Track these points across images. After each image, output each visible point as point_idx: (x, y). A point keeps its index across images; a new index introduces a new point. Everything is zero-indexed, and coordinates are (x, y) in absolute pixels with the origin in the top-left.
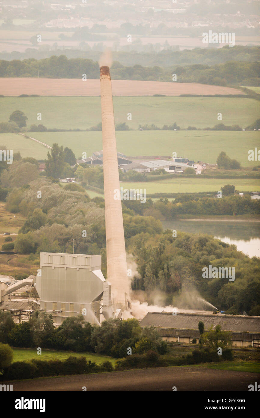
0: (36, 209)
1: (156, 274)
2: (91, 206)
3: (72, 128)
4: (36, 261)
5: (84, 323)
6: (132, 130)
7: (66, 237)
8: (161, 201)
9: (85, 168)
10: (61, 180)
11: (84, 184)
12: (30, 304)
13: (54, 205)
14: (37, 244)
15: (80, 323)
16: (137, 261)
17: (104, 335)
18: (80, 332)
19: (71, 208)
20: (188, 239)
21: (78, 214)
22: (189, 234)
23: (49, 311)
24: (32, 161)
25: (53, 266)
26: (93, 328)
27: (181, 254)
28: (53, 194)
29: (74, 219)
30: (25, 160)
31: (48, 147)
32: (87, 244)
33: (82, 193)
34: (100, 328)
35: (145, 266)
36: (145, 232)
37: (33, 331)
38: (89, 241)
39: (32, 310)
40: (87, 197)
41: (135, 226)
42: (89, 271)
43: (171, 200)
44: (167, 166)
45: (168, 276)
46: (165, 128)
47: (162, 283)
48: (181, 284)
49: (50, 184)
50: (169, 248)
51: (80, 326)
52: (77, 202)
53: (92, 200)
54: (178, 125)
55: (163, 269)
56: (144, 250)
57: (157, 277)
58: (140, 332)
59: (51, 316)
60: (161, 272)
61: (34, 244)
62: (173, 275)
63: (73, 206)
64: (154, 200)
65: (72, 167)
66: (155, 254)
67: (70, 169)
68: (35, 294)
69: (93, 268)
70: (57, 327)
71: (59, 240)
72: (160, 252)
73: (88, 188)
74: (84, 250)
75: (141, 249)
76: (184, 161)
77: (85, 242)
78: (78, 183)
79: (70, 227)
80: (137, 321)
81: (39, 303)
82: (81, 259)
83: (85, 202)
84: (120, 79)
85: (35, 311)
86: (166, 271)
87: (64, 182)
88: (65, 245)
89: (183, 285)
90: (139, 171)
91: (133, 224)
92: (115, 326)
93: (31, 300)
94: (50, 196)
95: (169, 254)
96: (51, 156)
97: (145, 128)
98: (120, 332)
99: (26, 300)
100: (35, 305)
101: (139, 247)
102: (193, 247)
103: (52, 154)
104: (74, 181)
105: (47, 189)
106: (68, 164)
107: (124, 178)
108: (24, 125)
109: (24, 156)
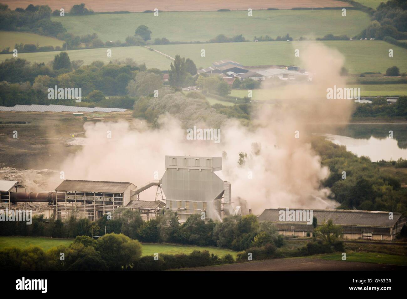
2: (211, 112)
3: (193, 41)
5: (207, 219)
6: (248, 41)
9: (206, 77)
10: (183, 89)
11: (204, 92)
12: (156, 202)
15: (203, 219)
17: (226, 230)
18: (203, 228)
19: (192, 114)
21: (200, 120)
23: (174, 209)
24: (156, 71)
25: (177, 168)
26: (215, 224)
28: (176, 102)
30: (150, 71)
31: (171, 58)
33: (202, 101)
34: (221, 224)
37: (160, 228)
39: (158, 208)
40: (207, 104)
42: (211, 171)
44: (281, 74)
46: (279, 39)
49: (174, 93)
51: (203, 222)
52: (198, 109)
53: (212, 107)
54: (290, 36)
58: (259, 227)
59: (176, 214)
63: (195, 112)
65: (194, 76)
67: (191, 79)
69: (214, 169)
70: (182, 224)
73: (208, 96)
78: (199, 91)
80: (256, 217)
81: (165, 202)
82: (203, 161)
83: (206, 109)
85: (162, 209)
87: (186, 90)
90: (255, 79)
92: (235, 222)
94: (173, 104)
96: (174, 67)
97: (260, 40)
98: (240, 227)
100: (161, 204)
103: (175, 65)
104: (195, 89)
105: (170, 97)
106: (189, 73)
107: (241, 86)
108: (148, 38)
109: (149, 67)
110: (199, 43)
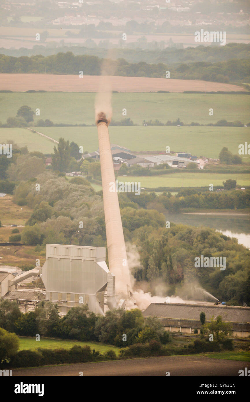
0: (43, 202)
1: (159, 265)
2: (96, 199)
3: (78, 123)
4: (42, 252)
5: (88, 313)
6: (136, 125)
7: (72, 229)
8: (165, 194)
9: (91, 162)
10: (66, 174)
11: (89, 178)
12: (35, 294)
13: (60, 198)
14: (43, 236)
15: (84, 313)
16: (140, 252)
17: (109, 324)
18: (85, 322)
19: (76, 201)
20: (190, 232)
21: (83, 207)
22: (191, 227)
23: (55, 301)
24: (39, 155)
25: (59, 257)
26: (97, 318)
27: (184, 246)
28: (59, 187)
29: (79, 212)
30: (32, 154)
31: (55, 141)
32: (92, 236)
33: (87, 187)
34: (104, 318)
35: (148, 258)
36: (148, 225)
37: (39, 321)
38: (94, 234)
39: (38, 300)
40: (92, 190)
41: (139, 219)
42: (94, 262)
43: (174, 194)
44: (170, 161)
45: (170, 267)
46: (169, 124)
47: (164, 274)
48: (183, 276)
49: (56, 178)
50: (172, 241)
51: (85, 316)
52: (82, 195)
53: (97, 194)
54: (181, 121)
55: (166, 261)
56: (148, 242)
57: (160, 269)
58: (143, 322)
59: (56, 306)
60: (164, 264)
61: (40, 236)
62: (175, 267)
63: (79, 199)
64: (158, 194)
65: (78, 161)
66: (158, 246)
67: (76, 163)
68: (40, 284)
69: (98, 260)
70: (63, 317)
71: (65, 232)
72: (163, 244)
73: (93, 182)
74: (89, 243)
75: (145, 241)
76: (187, 156)
77: (90, 234)
78: (83, 177)
79: (75, 219)
80: (140, 312)
81: (45, 294)
82: (86, 251)
83: (90, 196)
84: (125, 76)
85: (41, 301)
86: (168, 263)
87: (70, 176)
88: (70, 236)
89: (185, 276)
90: (143, 165)
91: (137, 217)
92: (119, 316)
93: (37, 290)
94: (56, 190)
95: (171, 247)
96: (58, 151)
97: (149, 124)
98: (123, 322)
99: (32, 290)
100: (40, 296)
101: (142, 239)
102: (195, 240)
103: (59, 148)
104: (80, 175)
105: (53, 183)
106: (73, 158)
107: (128, 172)
108: (30, 119)
109: (31, 150)
110: (84, 125)
